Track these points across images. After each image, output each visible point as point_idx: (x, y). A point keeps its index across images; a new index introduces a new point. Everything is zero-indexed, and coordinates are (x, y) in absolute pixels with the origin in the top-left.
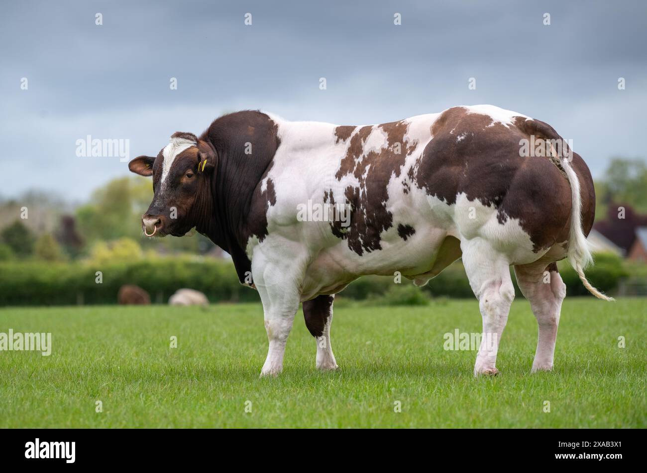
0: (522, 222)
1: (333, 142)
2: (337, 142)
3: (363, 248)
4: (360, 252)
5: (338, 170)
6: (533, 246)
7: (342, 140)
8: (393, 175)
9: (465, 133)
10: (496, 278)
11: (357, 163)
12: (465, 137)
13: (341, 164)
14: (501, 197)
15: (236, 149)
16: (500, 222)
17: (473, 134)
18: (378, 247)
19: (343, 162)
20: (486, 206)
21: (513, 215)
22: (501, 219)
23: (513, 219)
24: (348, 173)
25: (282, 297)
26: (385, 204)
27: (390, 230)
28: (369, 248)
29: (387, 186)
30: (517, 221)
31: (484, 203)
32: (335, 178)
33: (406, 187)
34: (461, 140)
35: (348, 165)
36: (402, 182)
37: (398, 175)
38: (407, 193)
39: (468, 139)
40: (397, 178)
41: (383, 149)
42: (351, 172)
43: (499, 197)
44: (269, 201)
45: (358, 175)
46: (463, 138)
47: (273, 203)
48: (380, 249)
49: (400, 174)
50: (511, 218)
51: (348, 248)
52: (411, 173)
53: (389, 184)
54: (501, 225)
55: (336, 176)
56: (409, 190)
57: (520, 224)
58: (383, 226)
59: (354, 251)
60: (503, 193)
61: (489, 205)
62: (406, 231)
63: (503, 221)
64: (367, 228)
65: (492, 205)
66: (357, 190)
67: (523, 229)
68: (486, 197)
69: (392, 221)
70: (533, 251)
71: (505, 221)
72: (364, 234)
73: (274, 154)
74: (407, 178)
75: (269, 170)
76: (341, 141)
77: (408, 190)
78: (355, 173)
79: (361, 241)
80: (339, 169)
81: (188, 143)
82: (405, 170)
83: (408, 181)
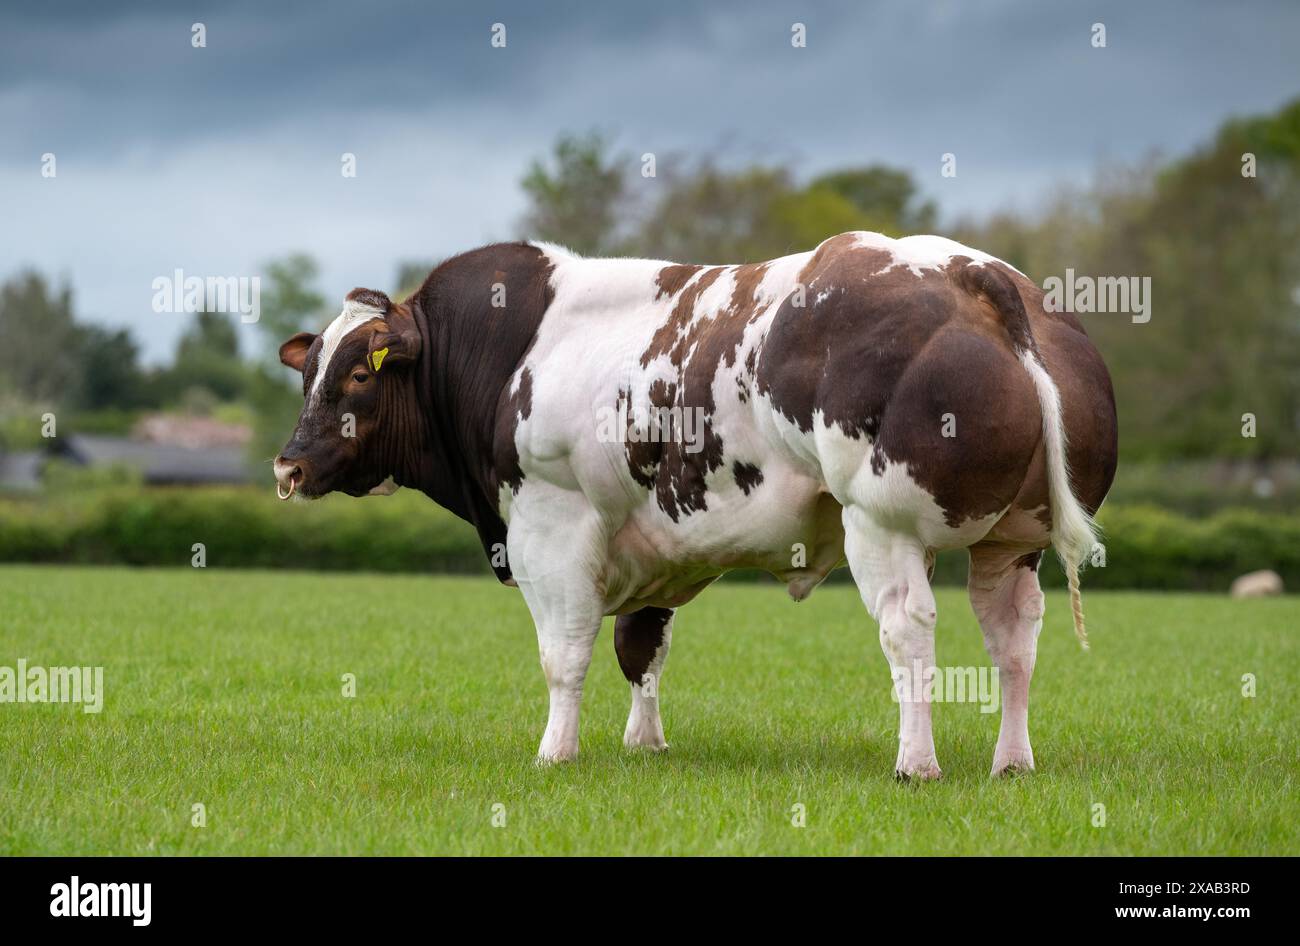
0: (913, 468)
1: (651, 297)
2: (658, 297)
3: (678, 506)
4: (674, 515)
5: (645, 349)
6: (945, 513)
7: (667, 294)
8: (723, 363)
9: (831, 288)
10: (898, 582)
11: (679, 338)
12: (829, 296)
13: (654, 339)
14: (877, 417)
15: (467, 317)
16: (875, 472)
17: (843, 290)
18: (701, 505)
19: (659, 334)
20: (852, 438)
21: (896, 457)
22: (877, 465)
23: (895, 463)
24: (660, 355)
25: (562, 601)
26: (710, 420)
27: (719, 470)
28: (686, 505)
29: (713, 385)
30: (903, 467)
31: (847, 432)
32: (639, 362)
33: (742, 390)
34: (823, 300)
35: (663, 340)
36: (737, 379)
37: (731, 362)
38: (745, 401)
39: (834, 298)
40: (729, 369)
41: (720, 312)
42: (665, 352)
43: (874, 419)
44: (519, 412)
45: (676, 360)
46: (825, 296)
47: (526, 416)
48: (705, 508)
49: (734, 361)
50: (892, 462)
51: (657, 506)
52: (750, 363)
53: (715, 381)
54: (878, 477)
55: (641, 361)
56: (749, 395)
57: (910, 473)
58: (707, 462)
59: (666, 513)
60: (878, 410)
61: (857, 437)
62: (747, 476)
63: (880, 470)
64: (684, 466)
65: (862, 435)
66: (673, 388)
67: (917, 482)
68: (850, 419)
69: (722, 454)
70: (947, 523)
71: (884, 468)
72: (679, 477)
73: (539, 320)
74: (745, 370)
75: (529, 352)
76: (665, 295)
77: (746, 396)
78: (671, 355)
79: (674, 491)
80: (648, 347)
81: (367, 311)
82: (741, 353)
83: (746, 378)
